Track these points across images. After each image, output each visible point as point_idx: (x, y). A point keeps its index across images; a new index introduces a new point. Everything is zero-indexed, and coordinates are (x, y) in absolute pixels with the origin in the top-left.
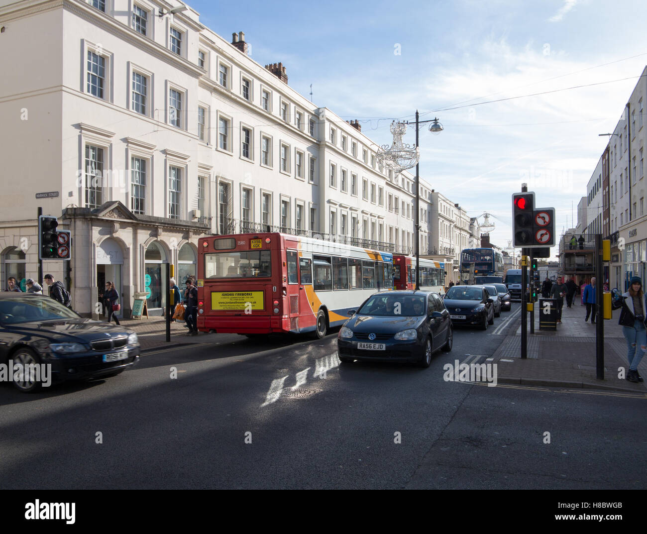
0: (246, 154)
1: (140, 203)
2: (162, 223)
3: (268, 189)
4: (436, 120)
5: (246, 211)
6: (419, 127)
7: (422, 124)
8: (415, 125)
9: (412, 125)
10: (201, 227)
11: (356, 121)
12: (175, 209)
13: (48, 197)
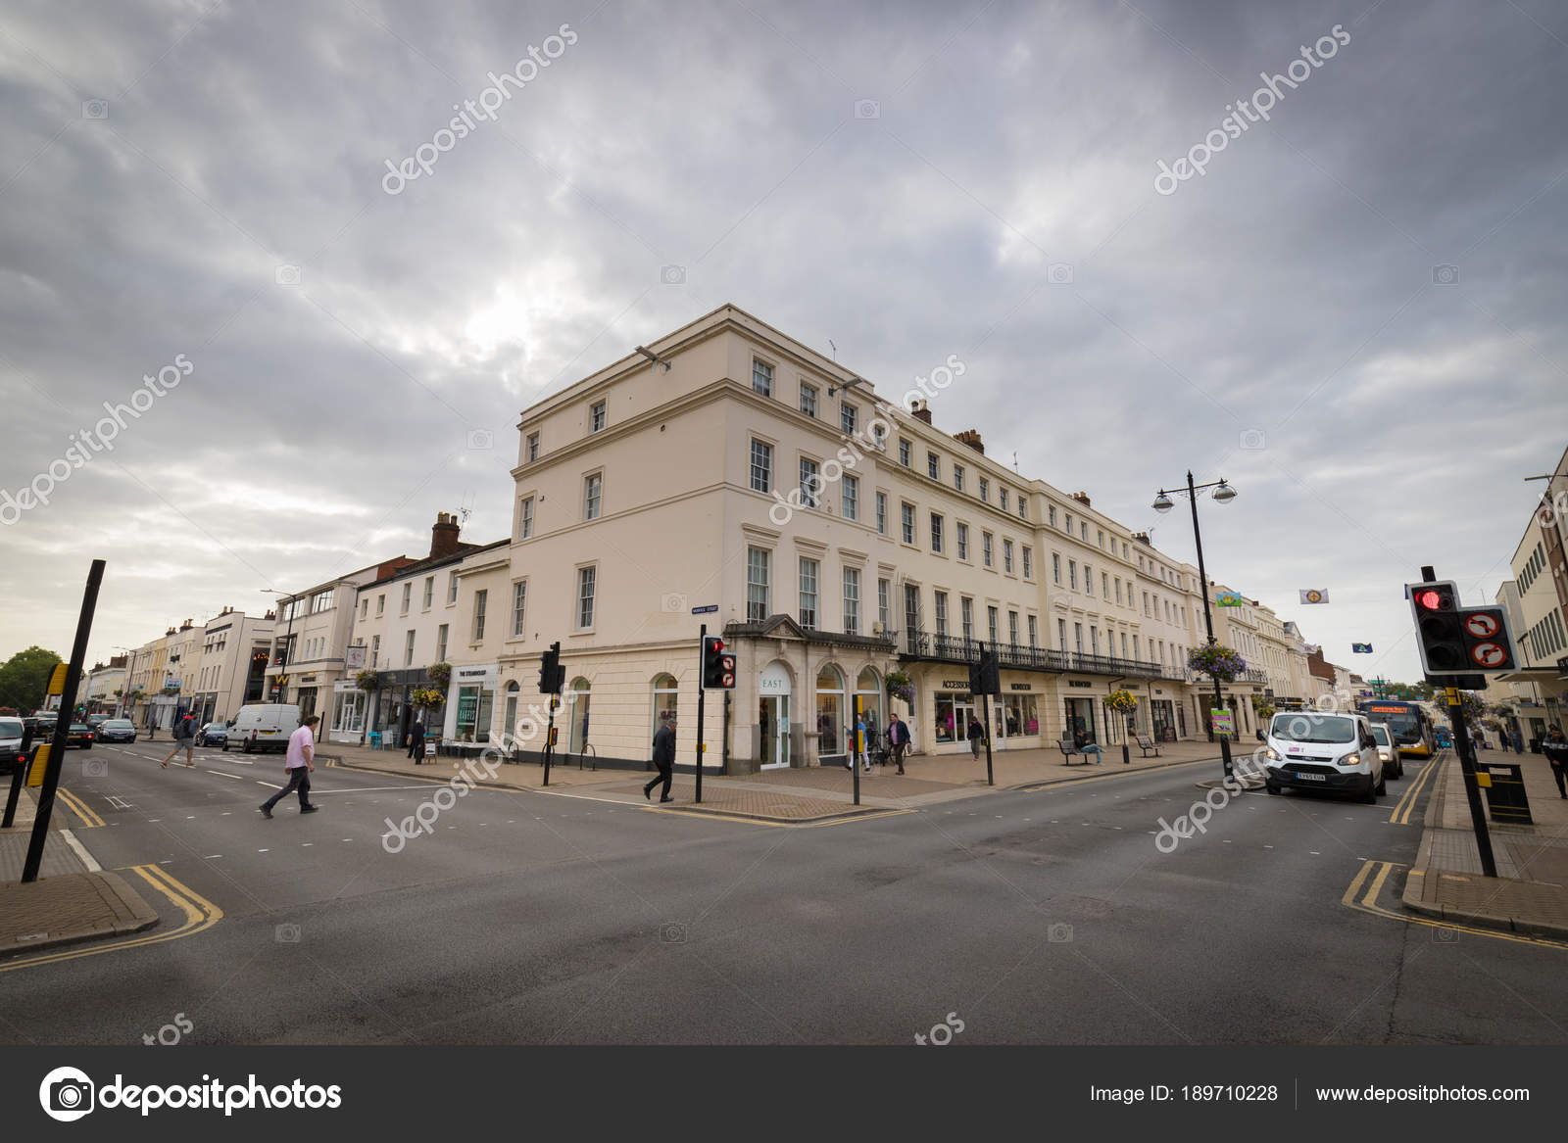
0: (937, 547)
1: (809, 616)
2: (836, 641)
3: (969, 591)
4: (1222, 482)
5: (941, 622)
6: (1196, 495)
7: (1200, 490)
8: (1188, 492)
9: (1184, 492)
10: (881, 644)
11: (1082, 493)
12: (851, 622)
13: (706, 611)
